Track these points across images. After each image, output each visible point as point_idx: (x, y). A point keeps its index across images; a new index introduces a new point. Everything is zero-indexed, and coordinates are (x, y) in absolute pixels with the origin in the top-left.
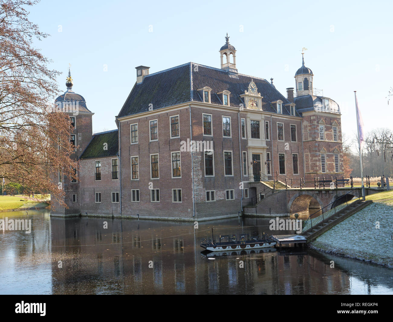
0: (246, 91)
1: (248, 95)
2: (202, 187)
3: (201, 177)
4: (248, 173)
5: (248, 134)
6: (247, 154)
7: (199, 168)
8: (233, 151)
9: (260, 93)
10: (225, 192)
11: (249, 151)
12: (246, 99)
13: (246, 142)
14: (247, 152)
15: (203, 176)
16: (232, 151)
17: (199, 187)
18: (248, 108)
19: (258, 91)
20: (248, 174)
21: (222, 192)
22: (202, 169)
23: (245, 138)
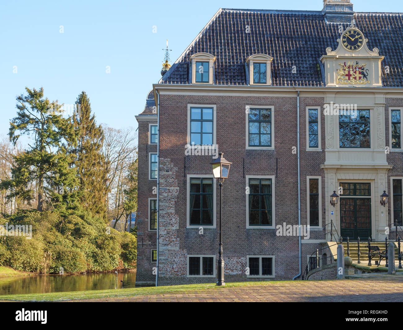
0: (329, 50)
1: (332, 57)
2: (177, 248)
3: (176, 227)
4: (324, 222)
5: (326, 140)
6: (323, 182)
7: (173, 211)
8: (276, 177)
9: (376, 50)
10: (246, 259)
11: (326, 176)
12: (328, 65)
13: (320, 157)
14: (323, 177)
15: (182, 224)
16: (273, 177)
17: (169, 247)
18: (329, 85)
19: (370, 46)
20: (324, 225)
21: (235, 259)
22: (180, 212)
23: (319, 149)
